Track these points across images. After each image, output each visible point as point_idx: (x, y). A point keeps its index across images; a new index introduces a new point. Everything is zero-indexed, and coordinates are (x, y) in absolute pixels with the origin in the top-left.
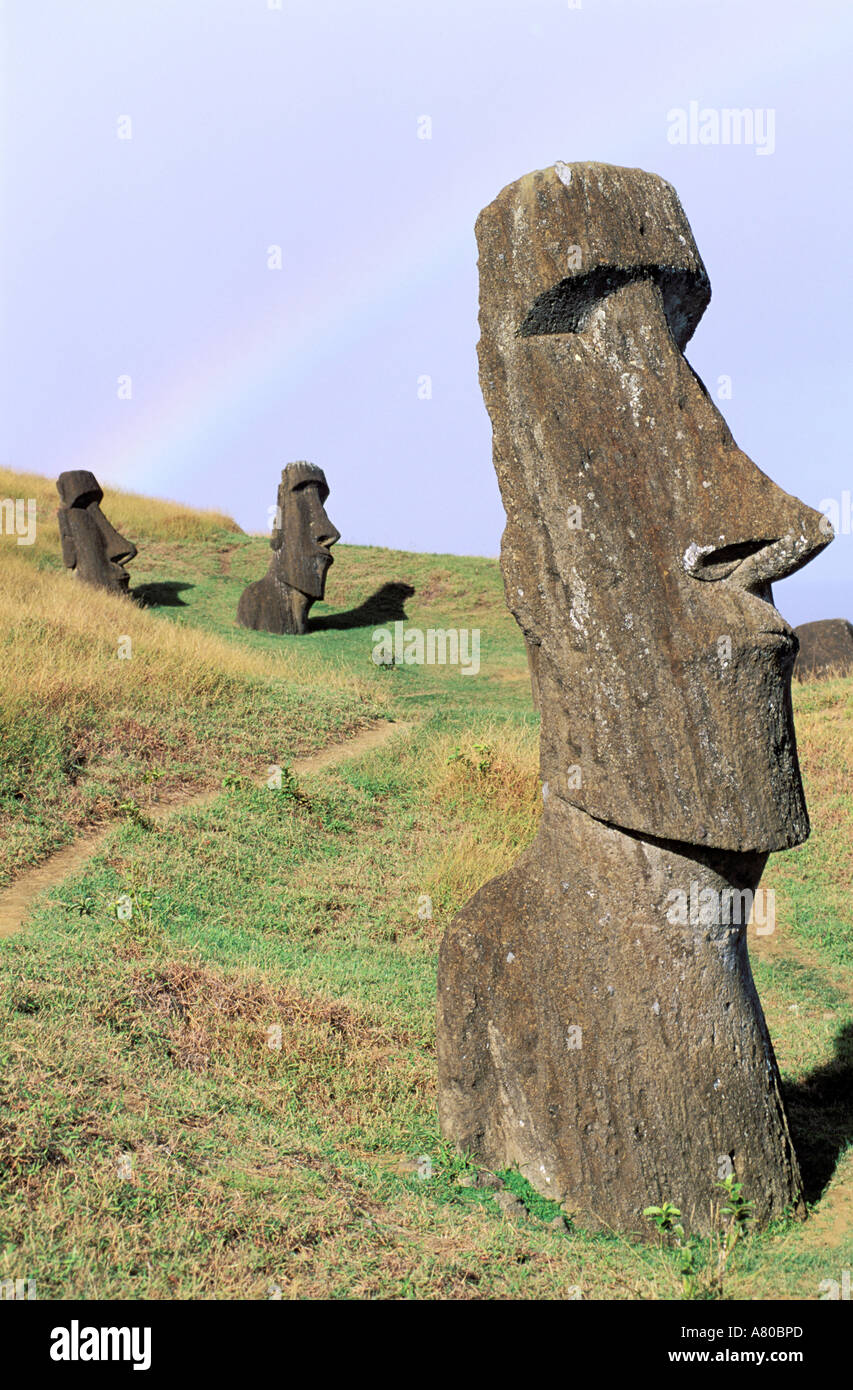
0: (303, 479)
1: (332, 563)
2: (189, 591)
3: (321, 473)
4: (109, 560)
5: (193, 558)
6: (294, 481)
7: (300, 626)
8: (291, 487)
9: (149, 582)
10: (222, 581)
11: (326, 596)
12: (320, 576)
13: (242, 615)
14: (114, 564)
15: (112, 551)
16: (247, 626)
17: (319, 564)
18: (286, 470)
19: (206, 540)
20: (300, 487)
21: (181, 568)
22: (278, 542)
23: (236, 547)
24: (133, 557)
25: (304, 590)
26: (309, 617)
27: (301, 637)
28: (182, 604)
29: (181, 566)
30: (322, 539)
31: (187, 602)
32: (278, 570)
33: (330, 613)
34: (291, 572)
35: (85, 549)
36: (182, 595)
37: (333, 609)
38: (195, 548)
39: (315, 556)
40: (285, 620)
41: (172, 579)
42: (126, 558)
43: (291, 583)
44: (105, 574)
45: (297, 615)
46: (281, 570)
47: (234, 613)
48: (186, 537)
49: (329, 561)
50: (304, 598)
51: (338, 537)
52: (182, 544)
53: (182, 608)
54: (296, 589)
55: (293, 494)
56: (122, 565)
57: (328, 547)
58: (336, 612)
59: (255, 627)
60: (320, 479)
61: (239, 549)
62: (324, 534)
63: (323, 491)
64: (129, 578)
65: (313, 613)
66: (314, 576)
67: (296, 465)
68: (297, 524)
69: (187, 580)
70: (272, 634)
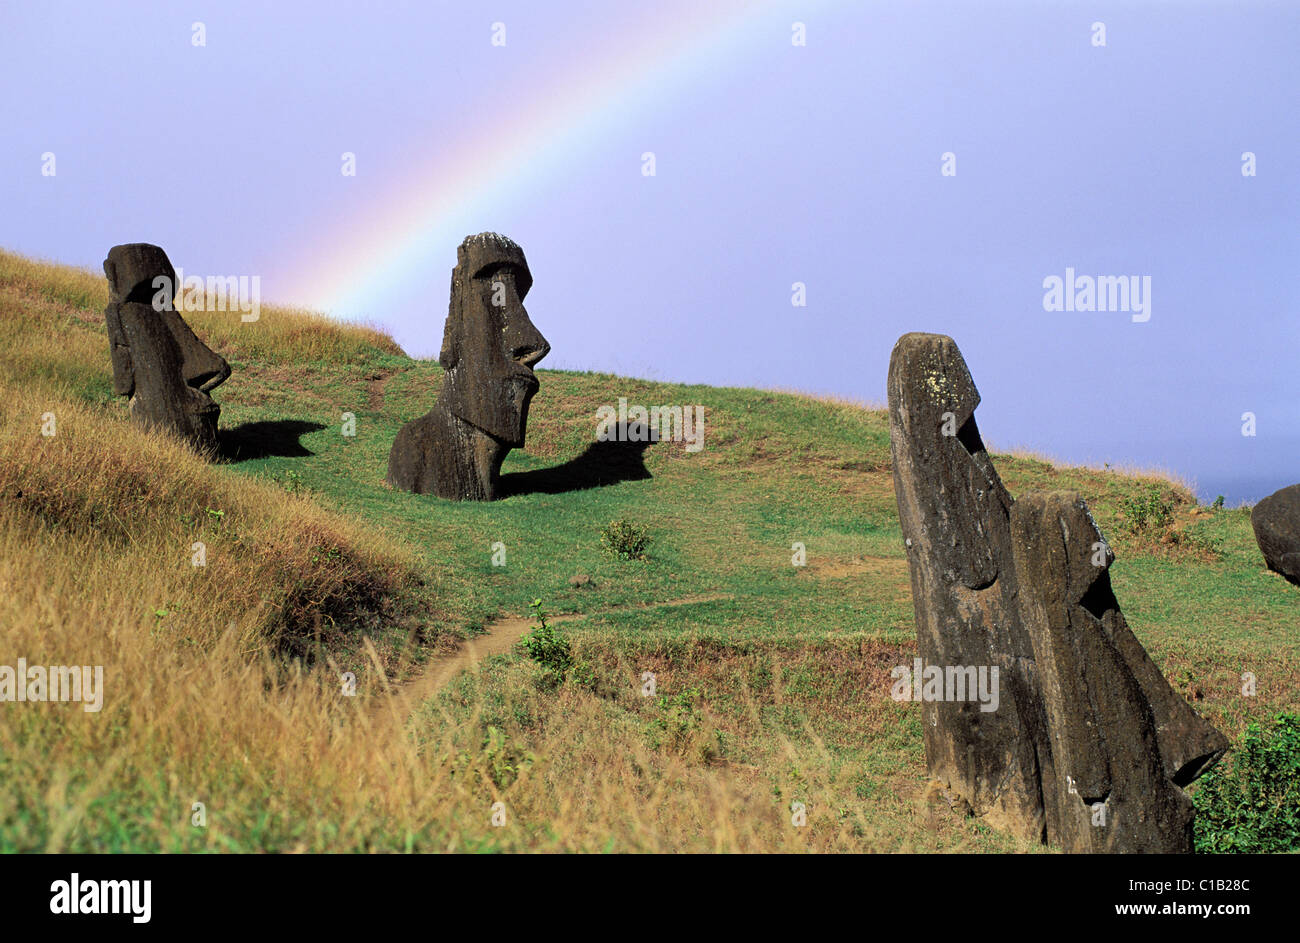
0: (492, 260)
1: (537, 390)
2: (317, 434)
3: (519, 252)
4: (186, 384)
5: (329, 387)
6: (476, 263)
7: (487, 488)
8: (472, 272)
9: (255, 421)
10: (371, 419)
11: (527, 442)
12: (518, 410)
13: (395, 472)
14: (195, 390)
15: (190, 370)
16: (403, 487)
17: (517, 390)
18: (464, 247)
19: (349, 362)
20: (486, 273)
21: (309, 400)
22: (451, 357)
23: (392, 372)
24: (225, 378)
25: (494, 431)
26: (501, 474)
27: (489, 504)
28: (305, 453)
29: (309, 398)
30: (521, 352)
31: (313, 451)
32: (453, 400)
33: (533, 467)
34: (473, 402)
35: (147, 365)
36: (306, 440)
37: (537, 462)
38: (331, 374)
39: (510, 379)
40: (463, 478)
41: (294, 417)
42: (212, 381)
43: (473, 421)
44: (179, 405)
45: (483, 471)
46: (457, 400)
47: (385, 466)
48: (320, 358)
49: (532, 387)
50: (493, 444)
51: (547, 349)
52: (312, 367)
53: (304, 459)
54: (480, 429)
55: (474, 281)
56: (207, 392)
57: (531, 364)
58: (542, 467)
59: (417, 490)
60: (517, 261)
61: (396, 375)
62: (524, 344)
63: (521, 280)
64: (218, 412)
65: (507, 468)
66: (507, 410)
67: (480, 239)
68: (482, 330)
69: (315, 418)
70: (441, 500)
